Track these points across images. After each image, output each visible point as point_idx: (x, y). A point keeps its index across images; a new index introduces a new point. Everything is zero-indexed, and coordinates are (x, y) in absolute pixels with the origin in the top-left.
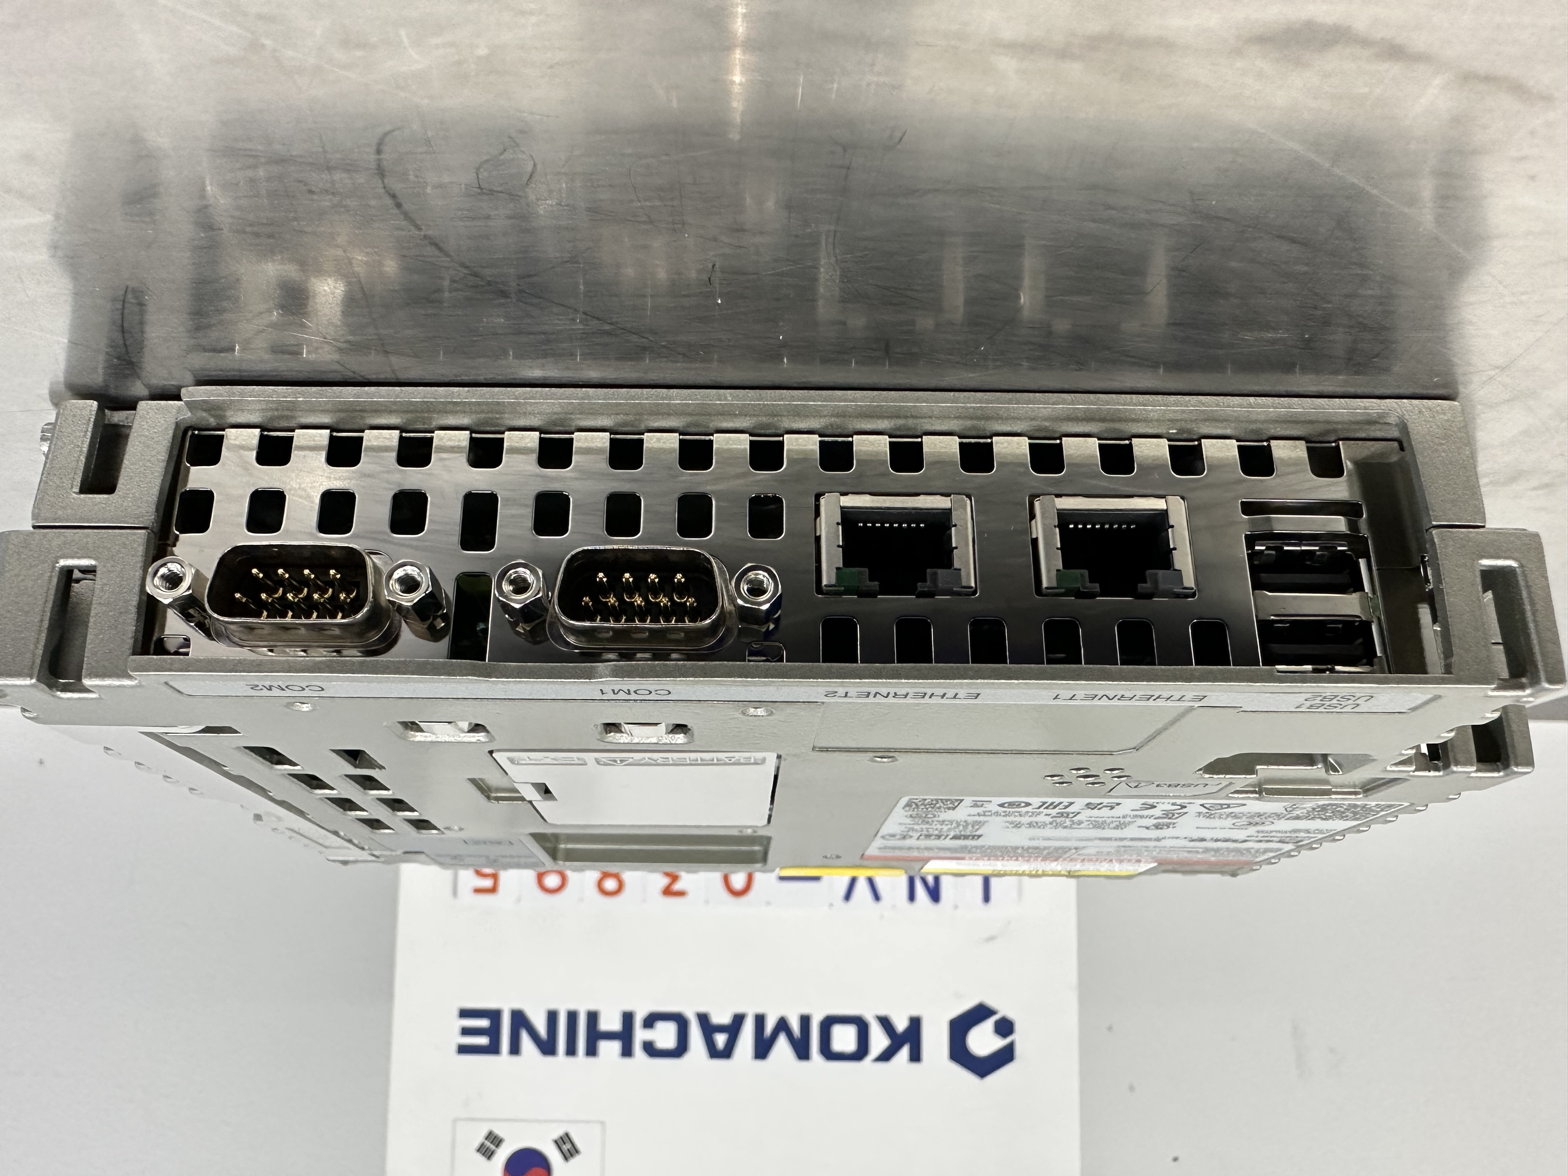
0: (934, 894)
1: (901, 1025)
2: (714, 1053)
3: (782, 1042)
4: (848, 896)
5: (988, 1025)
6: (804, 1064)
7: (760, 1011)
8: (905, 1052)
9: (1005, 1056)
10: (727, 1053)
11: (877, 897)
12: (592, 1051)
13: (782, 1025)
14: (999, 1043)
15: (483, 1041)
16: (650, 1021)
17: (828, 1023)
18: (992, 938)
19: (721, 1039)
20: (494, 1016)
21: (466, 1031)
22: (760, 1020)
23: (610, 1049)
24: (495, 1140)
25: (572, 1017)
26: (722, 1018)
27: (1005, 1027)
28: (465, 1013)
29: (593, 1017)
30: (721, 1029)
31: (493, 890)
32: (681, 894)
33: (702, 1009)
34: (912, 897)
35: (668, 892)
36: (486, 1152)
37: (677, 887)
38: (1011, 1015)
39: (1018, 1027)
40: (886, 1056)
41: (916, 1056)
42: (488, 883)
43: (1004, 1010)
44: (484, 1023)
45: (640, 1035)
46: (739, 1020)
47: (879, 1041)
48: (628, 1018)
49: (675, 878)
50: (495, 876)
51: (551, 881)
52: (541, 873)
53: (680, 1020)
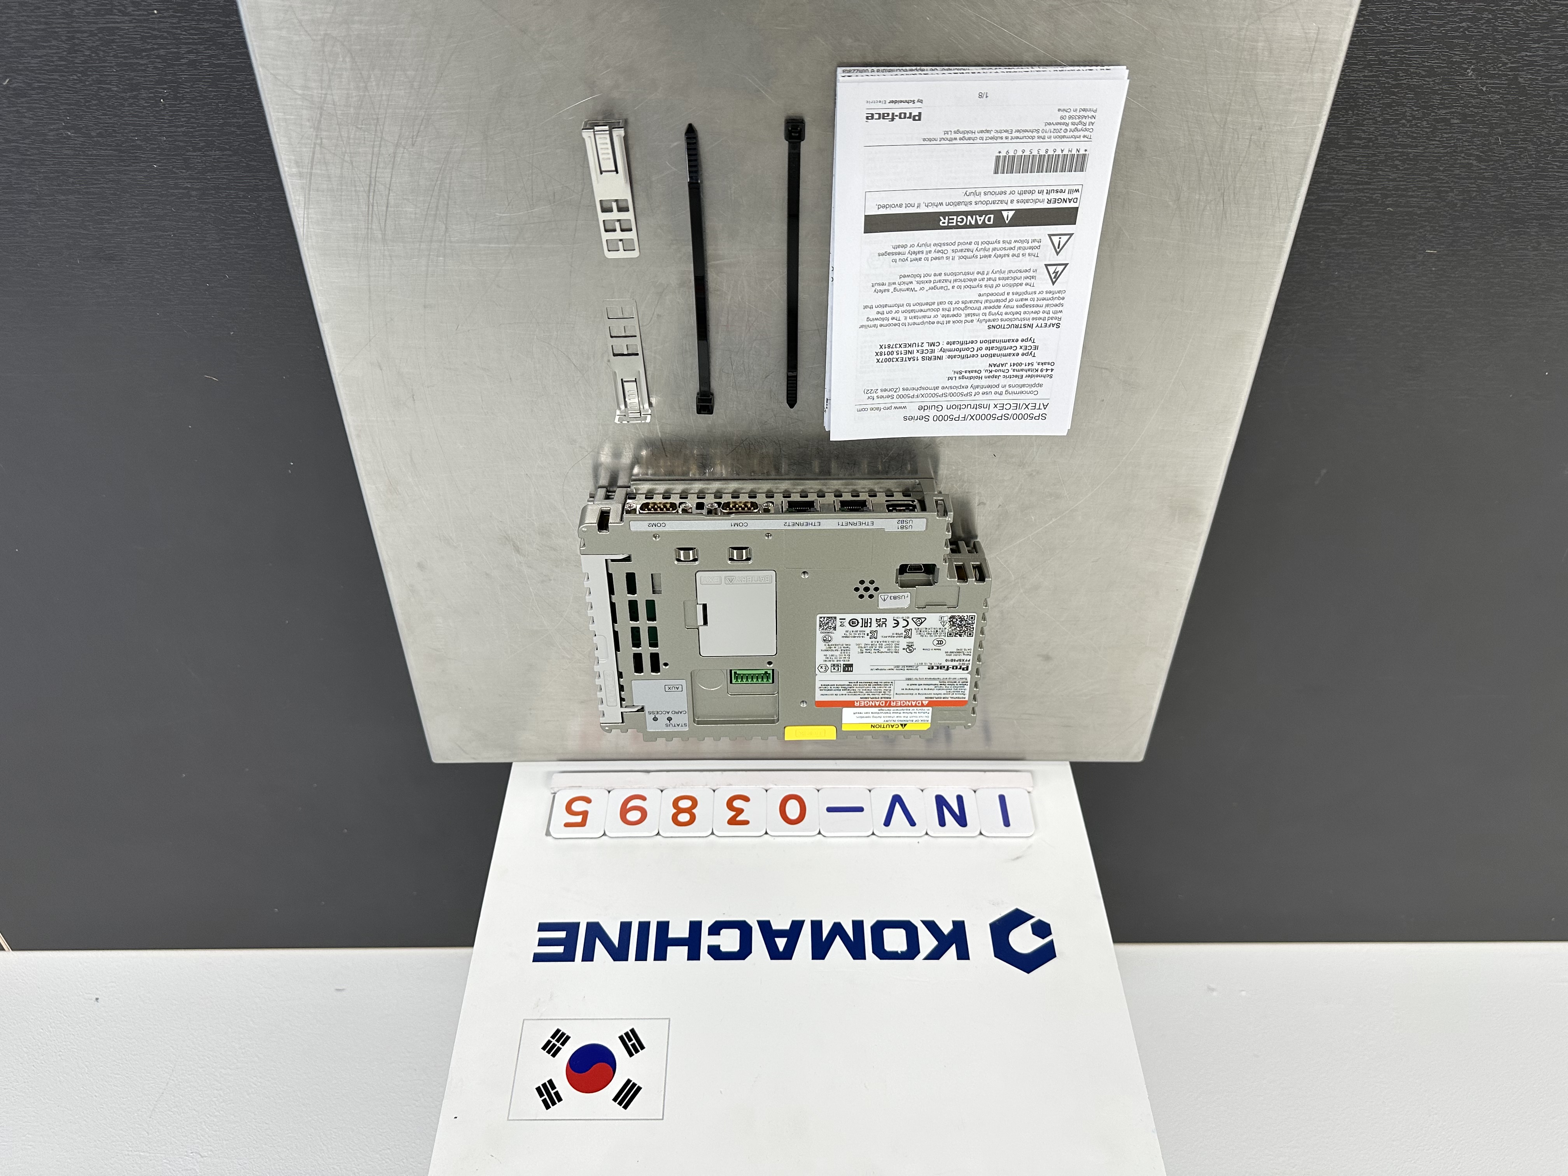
0: (962, 820)
1: (946, 928)
2: (774, 954)
3: (838, 942)
4: (887, 823)
7: (816, 918)
8: (953, 950)
9: (1046, 954)
10: (788, 954)
11: (912, 823)
12: (661, 955)
13: (838, 929)
14: (1039, 942)
15: (560, 949)
16: (716, 929)
17: (879, 927)
18: (1018, 858)
19: (781, 943)
20: (572, 928)
21: (542, 942)
22: (817, 926)
23: (677, 954)
24: (561, 1037)
26: (781, 923)
27: (1042, 929)
28: (543, 927)
29: (663, 927)
30: (781, 933)
31: (583, 824)
32: (746, 823)
33: (764, 918)
34: (942, 823)
35: (732, 821)
36: (551, 1049)
37: (740, 818)
38: (1046, 920)
39: (1054, 929)
40: (936, 955)
41: (963, 954)
42: (579, 819)
43: (1039, 915)
44: (562, 934)
45: (706, 940)
46: (797, 926)
48: (695, 927)
49: (740, 811)
50: (585, 814)
51: (634, 816)
52: (624, 811)
53: (744, 928)
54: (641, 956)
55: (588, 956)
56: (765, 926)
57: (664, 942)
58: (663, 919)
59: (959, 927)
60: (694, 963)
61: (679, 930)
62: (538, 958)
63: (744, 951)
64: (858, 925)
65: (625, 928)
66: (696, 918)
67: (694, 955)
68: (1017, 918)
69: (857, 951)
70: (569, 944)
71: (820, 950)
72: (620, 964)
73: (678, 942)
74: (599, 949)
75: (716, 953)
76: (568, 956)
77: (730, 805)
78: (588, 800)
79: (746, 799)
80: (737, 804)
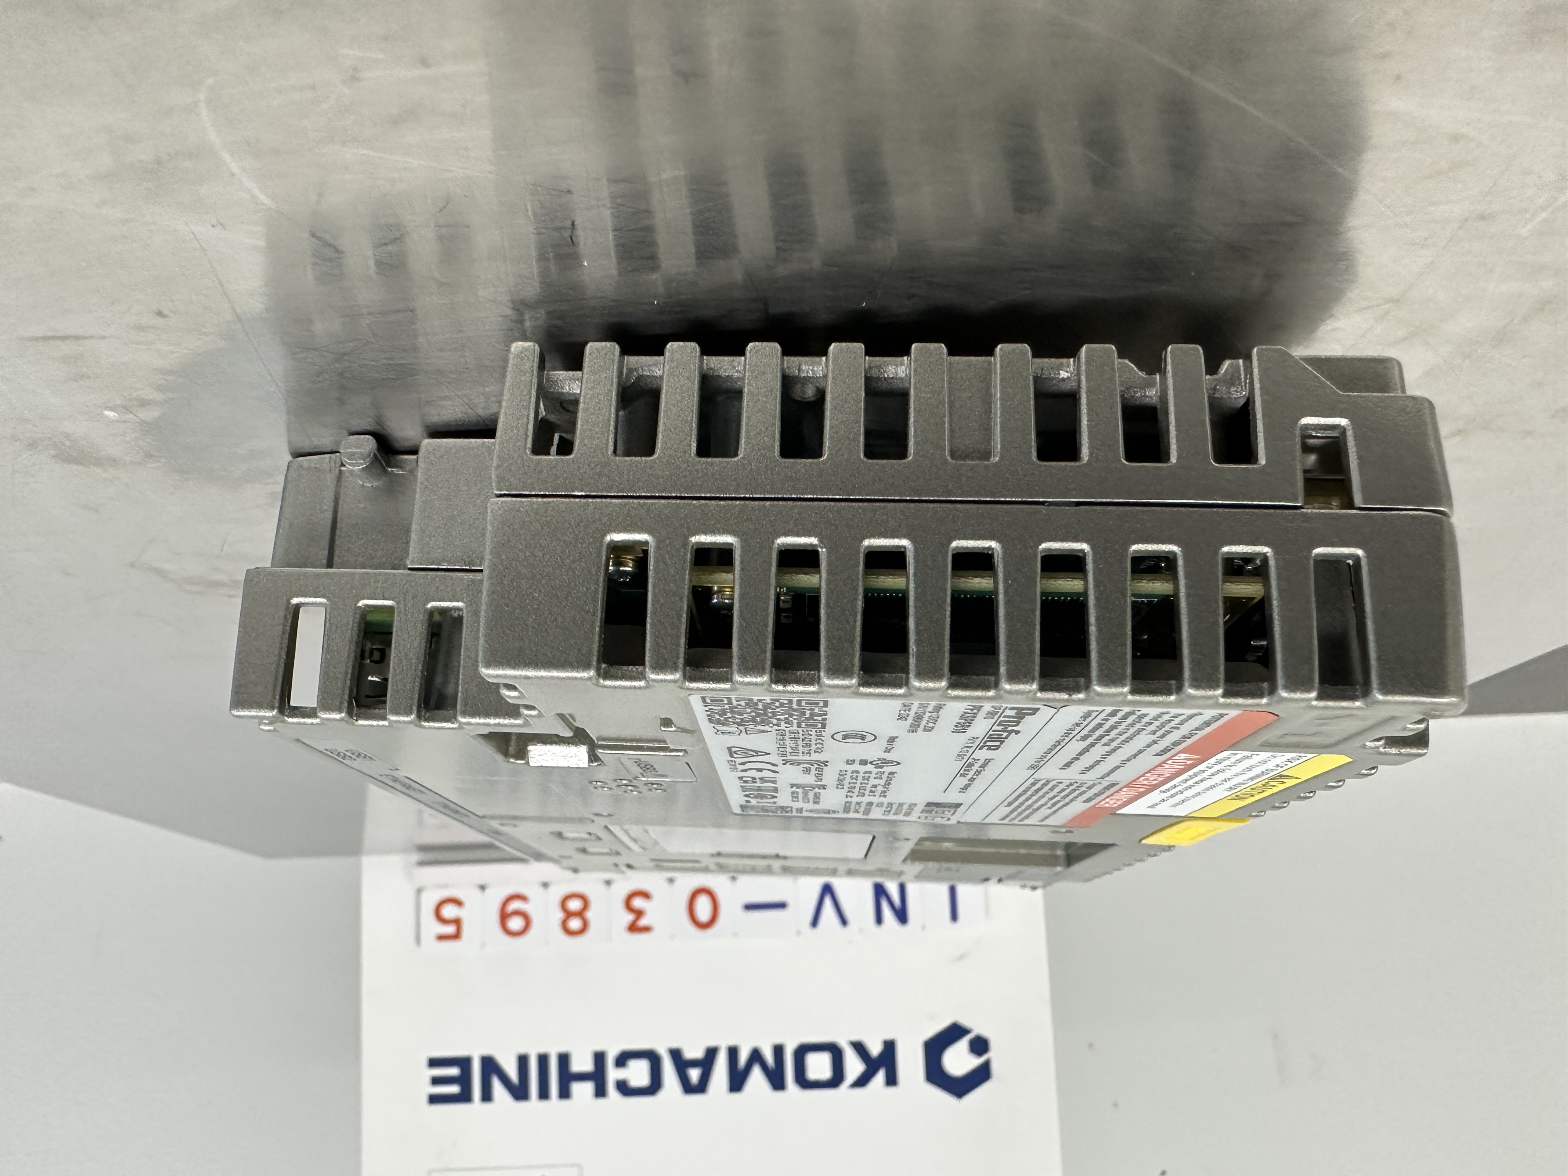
0: (902, 915)
1: (875, 1049)
2: (688, 1088)
3: (757, 1073)
4: (815, 922)
5: (962, 1045)
6: (779, 1094)
7: (732, 1043)
8: (880, 1077)
9: (981, 1075)
10: (701, 1087)
11: (844, 921)
12: (565, 1093)
13: (756, 1056)
14: (974, 1062)
15: (454, 1089)
16: (622, 1060)
17: (802, 1051)
18: (962, 957)
19: (694, 1074)
20: (464, 1063)
21: (436, 1081)
22: (733, 1052)
23: (583, 1090)
25: (543, 1060)
26: (694, 1052)
27: (980, 1046)
28: (434, 1063)
29: (564, 1059)
30: (694, 1063)
31: (456, 936)
32: (647, 929)
33: (675, 1045)
34: (879, 920)
35: (633, 928)
37: (643, 922)
38: (985, 1032)
39: (993, 1045)
40: (862, 1081)
41: (892, 1080)
42: (450, 929)
43: (978, 1028)
44: (454, 1071)
45: (613, 1074)
46: (711, 1053)
47: (854, 1067)
48: (599, 1058)
49: (639, 913)
50: (457, 922)
51: (515, 924)
52: (504, 917)
53: (652, 1057)
54: (544, 1094)
55: (487, 1096)
56: (676, 1054)
57: (567, 1078)
58: (563, 1049)
59: (890, 1047)
60: (601, 1101)
61: (582, 1063)
62: (434, 1099)
63: (655, 1086)
64: (779, 1051)
65: (523, 1061)
66: (599, 1048)
67: (601, 1092)
68: (954, 1033)
69: (777, 1081)
70: (464, 1080)
71: (737, 1081)
72: (523, 1105)
73: (582, 1077)
74: (497, 1087)
75: (624, 1088)
76: (465, 1097)
77: (628, 907)
78: (458, 902)
79: (646, 895)
80: (638, 903)
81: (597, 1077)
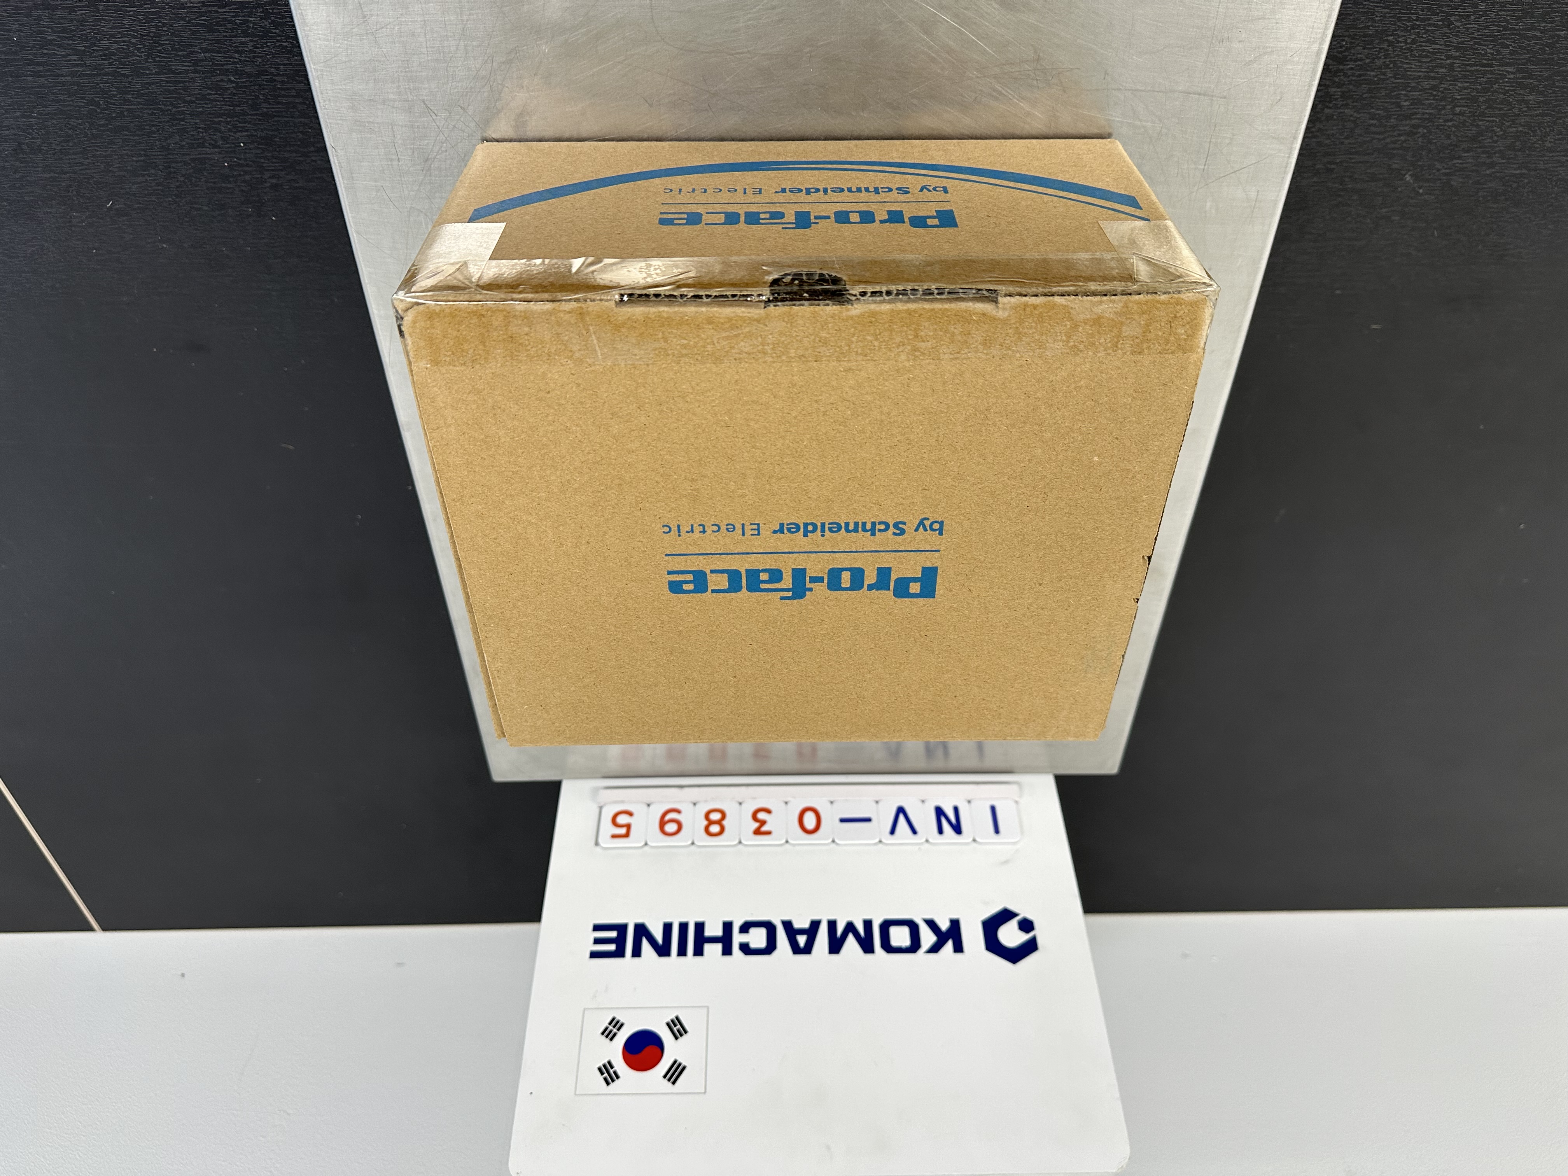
0: (957, 829)
1: (944, 926)
2: (796, 950)
3: (851, 939)
4: (892, 832)
5: (1013, 924)
6: (869, 956)
7: (832, 918)
8: (949, 945)
9: (1030, 947)
10: (807, 949)
11: (914, 832)
12: (699, 952)
13: (850, 927)
14: (1023, 937)
15: (612, 947)
16: (745, 928)
17: (886, 926)
18: (1006, 862)
19: (802, 940)
20: (622, 929)
21: (597, 941)
22: (832, 925)
23: (713, 950)
24: (616, 1024)
25: (684, 927)
26: (802, 924)
27: (1026, 925)
28: (597, 928)
29: (700, 927)
30: (802, 932)
31: (627, 835)
32: (768, 833)
33: (786, 918)
34: (940, 831)
35: (757, 832)
36: (609, 1034)
37: (764, 829)
38: (1030, 917)
39: (1036, 925)
40: (935, 949)
41: (958, 948)
42: (623, 831)
43: (1024, 913)
44: (613, 934)
45: (738, 938)
46: (815, 925)
47: (928, 938)
48: (728, 927)
49: (763, 823)
50: (628, 826)
51: (671, 828)
52: (662, 823)
53: (770, 927)
54: (682, 952)
55: (637, 953)
56: (787, 925)
57: (701, 940)
58: (700, 919)
59: (955, 924)
60: (727, 958)
61: (714, 929)
62: (594, 955)
63: (770, 948)
64: (868, 924)
65: (668, 927)
66: (728, 919)
67: (727, 951)
68: (1005, 916)
69: (867, 946)
70: (620, 942)
71: (835, 946)
72: (664, 959)
73: (713, 940)
74: (645, 944)
75: (745, 949)
76: (619, 953)
77: (754, 817)
78: (630, 814)
79: (768, 811)
80: (761, 816)
81: (726, 941)
